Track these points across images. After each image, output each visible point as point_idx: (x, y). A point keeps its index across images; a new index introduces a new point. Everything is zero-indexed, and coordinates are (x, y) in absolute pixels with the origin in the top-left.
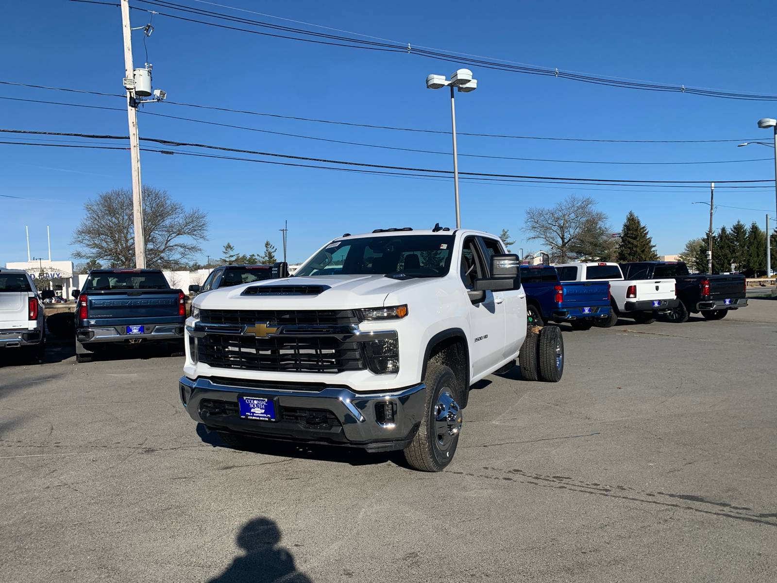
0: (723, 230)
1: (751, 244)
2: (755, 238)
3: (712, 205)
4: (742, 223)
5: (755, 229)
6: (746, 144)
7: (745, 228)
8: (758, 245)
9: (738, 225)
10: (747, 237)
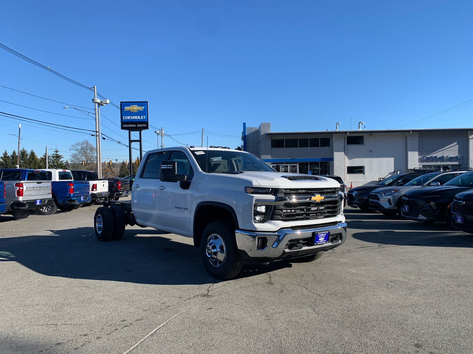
0: (14, 152)
1: (31, 162)
2: (33, 159)
3: (19, 137)
4: (25, 149)
5: (33, 154)
6: (68, 107)
7: (27, 153)
8: (35, 163)
9: (23, 150)
10: (28, 158)
